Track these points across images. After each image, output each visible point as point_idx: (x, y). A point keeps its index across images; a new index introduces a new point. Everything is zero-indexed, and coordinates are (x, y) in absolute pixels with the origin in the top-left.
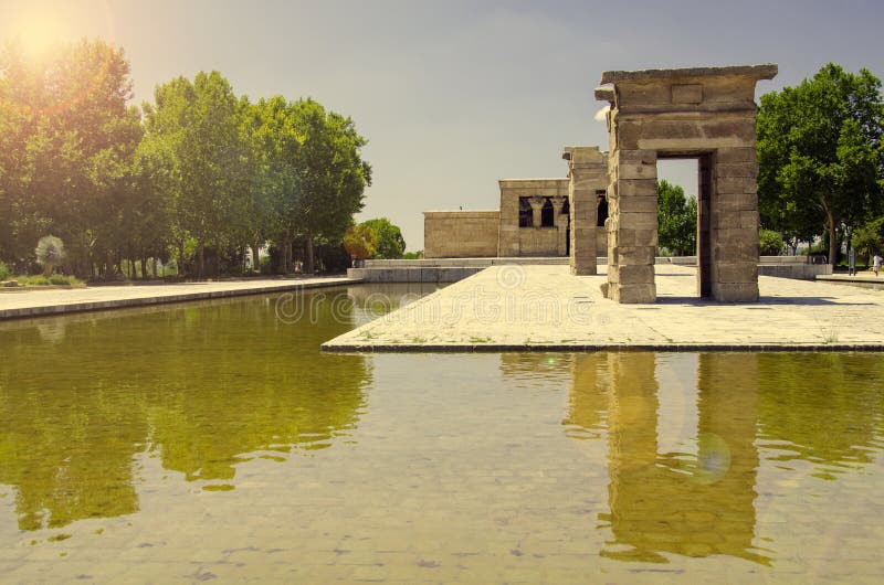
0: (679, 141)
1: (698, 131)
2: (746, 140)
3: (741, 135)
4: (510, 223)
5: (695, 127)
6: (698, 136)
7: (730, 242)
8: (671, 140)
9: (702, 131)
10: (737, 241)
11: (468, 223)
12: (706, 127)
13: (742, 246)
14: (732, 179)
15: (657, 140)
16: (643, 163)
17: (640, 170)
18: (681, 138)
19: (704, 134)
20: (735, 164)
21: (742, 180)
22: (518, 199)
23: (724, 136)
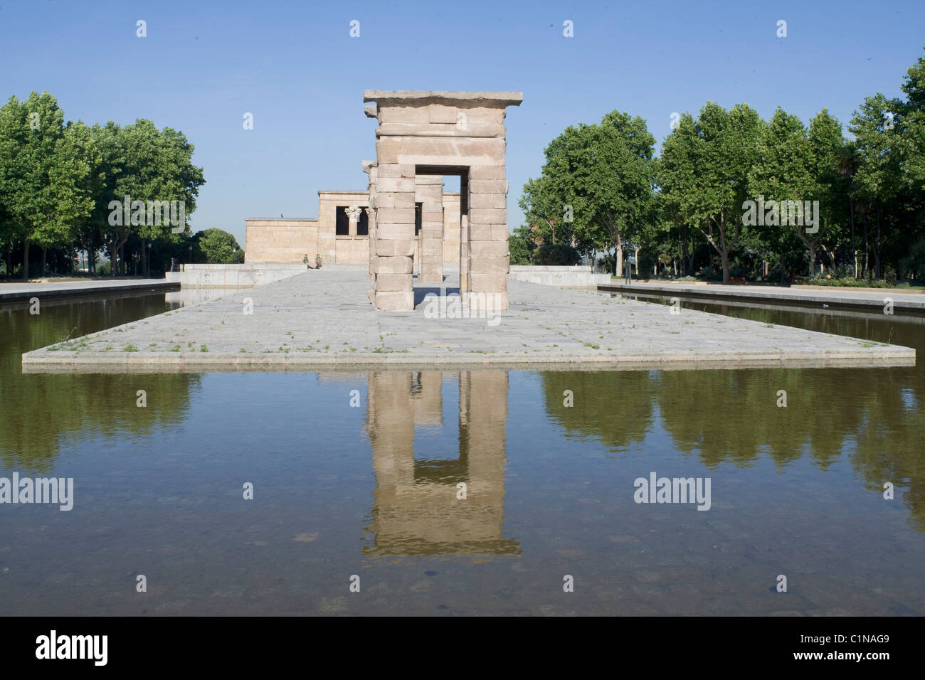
0: (436, 157)
1: (453, 149)
2: (497, 159)
3: (492, 154)
4: (328, 231)
5: (449, 144)
6: (453, 153)
7: (481, 253)
8: (428, 157)
9: (456, 148)
10: (488, 253)
11: (287, 231)
12: (460, 146)
13: (492, 257)
14: (483, 195)
15: (416, 156)
16: (403, 177)
17: (399, 184)
18: (437, 155)
19: (458, 152)
20: (487, 182)
21: (492, 196)
22: (335, 209)
23: (476, 155)
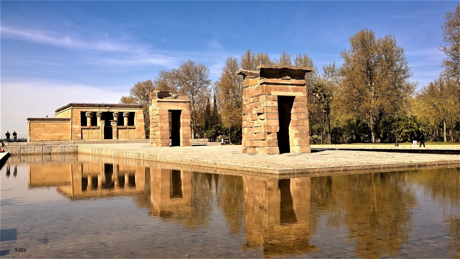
0: (284, 92)
1: (289, 89)
2: (304, 94)
3: (302, 92)
4: (77, 124)
5: (288, 88)
6: (290, 91)
7: (301, 131)
8: (281, 92)
11: (53, 124)
12: (292, 88)
13: (305, 132)
14: (301, 108)
15: (277, 92)
16: (273, 100)
17: (272, 103)
18: (284, 91)
19: (291, 90)
20: (301, 102)
21: (304, 108)
22: (80, 113)
23: (297, 92)
